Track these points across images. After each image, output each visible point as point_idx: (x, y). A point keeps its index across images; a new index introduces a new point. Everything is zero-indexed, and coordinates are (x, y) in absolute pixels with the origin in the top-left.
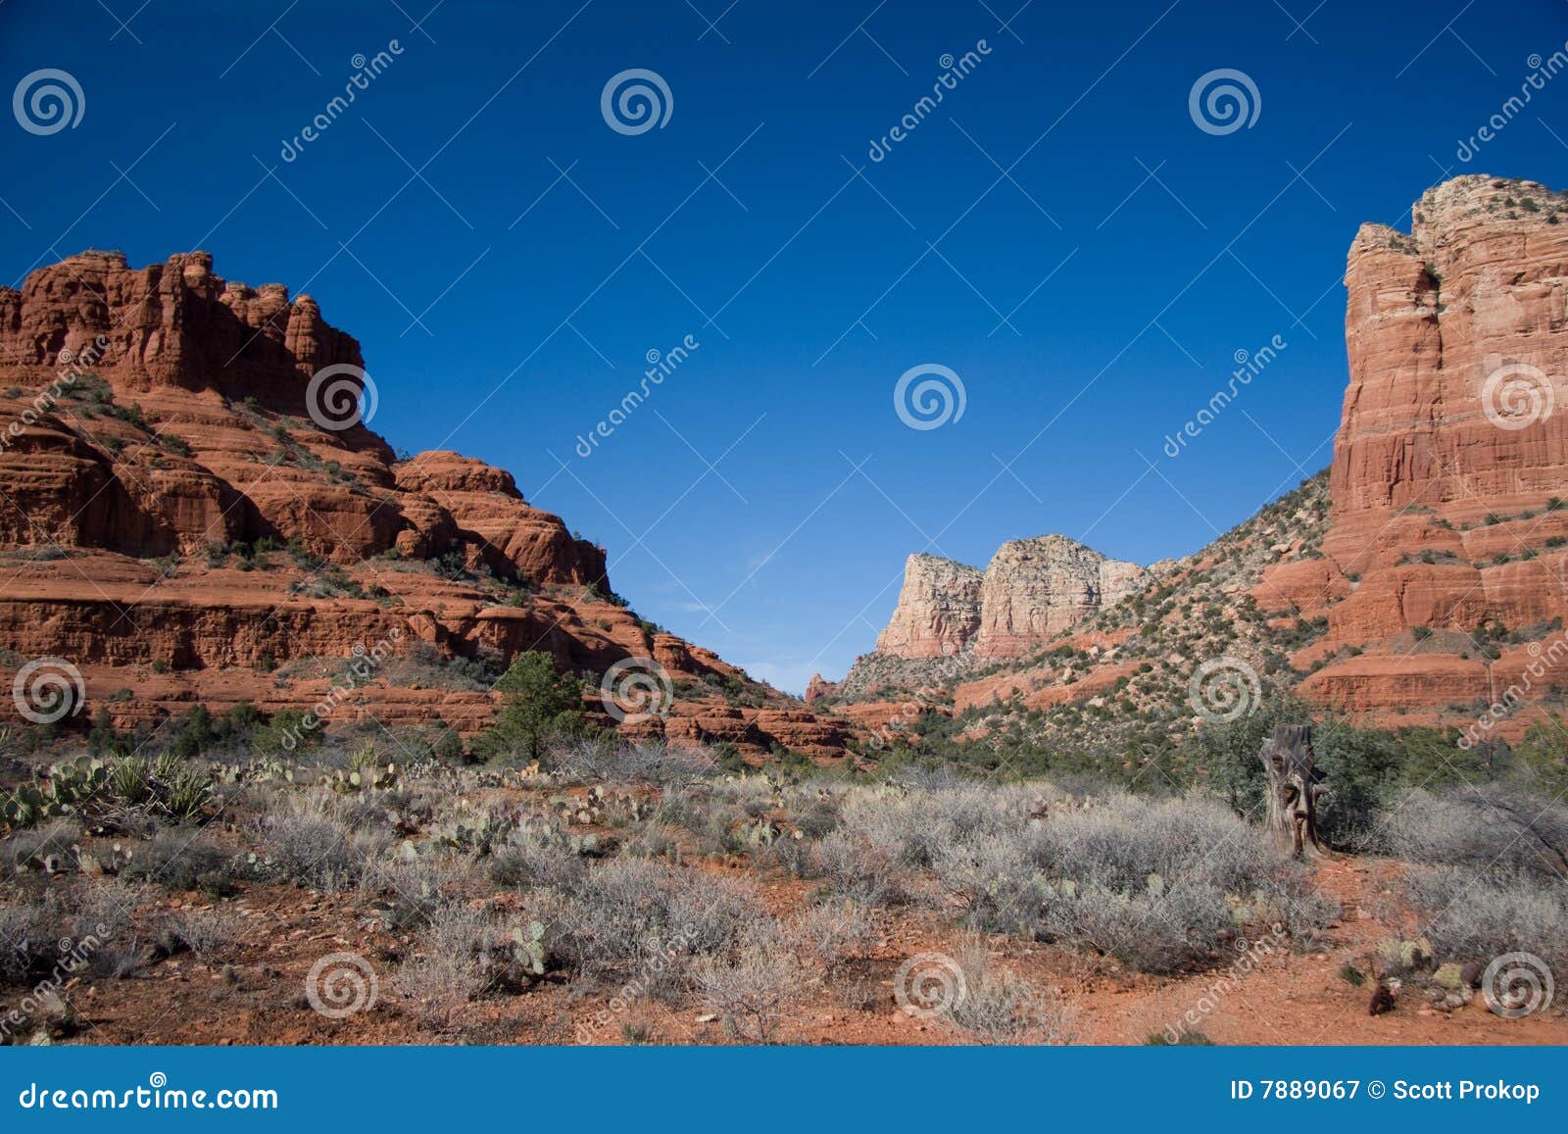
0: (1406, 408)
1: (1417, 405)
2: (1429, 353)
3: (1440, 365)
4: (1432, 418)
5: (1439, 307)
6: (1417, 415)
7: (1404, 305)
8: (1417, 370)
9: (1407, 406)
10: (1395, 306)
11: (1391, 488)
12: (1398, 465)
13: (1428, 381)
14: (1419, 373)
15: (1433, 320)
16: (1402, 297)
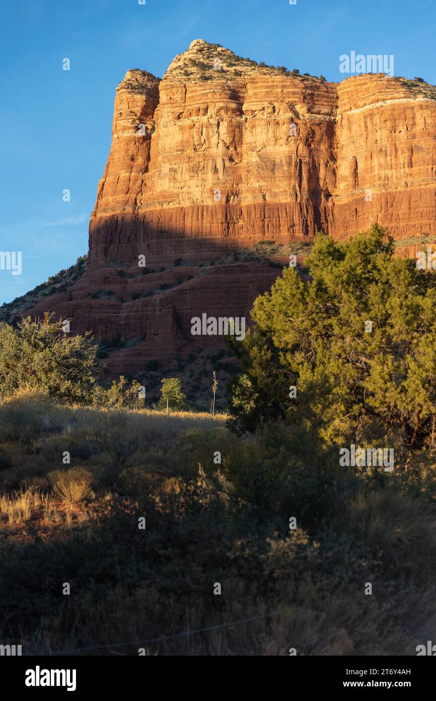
0: (121, 197)
1: (128, 195)
2: (140, 160)
3: (146, 170)
4: (136, 203)
5: (153, 129)
6: (127, 202)
7: (130, 128)
8: (131, 172)
9: (122, 195)
10: (124, 129)
11: (106, 249)
12: (111, 234)
13: (136, 180)
14: (132, 174)
15: (147, 138)
16: (129, 125)
